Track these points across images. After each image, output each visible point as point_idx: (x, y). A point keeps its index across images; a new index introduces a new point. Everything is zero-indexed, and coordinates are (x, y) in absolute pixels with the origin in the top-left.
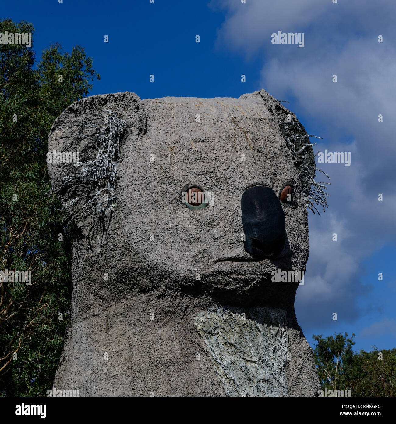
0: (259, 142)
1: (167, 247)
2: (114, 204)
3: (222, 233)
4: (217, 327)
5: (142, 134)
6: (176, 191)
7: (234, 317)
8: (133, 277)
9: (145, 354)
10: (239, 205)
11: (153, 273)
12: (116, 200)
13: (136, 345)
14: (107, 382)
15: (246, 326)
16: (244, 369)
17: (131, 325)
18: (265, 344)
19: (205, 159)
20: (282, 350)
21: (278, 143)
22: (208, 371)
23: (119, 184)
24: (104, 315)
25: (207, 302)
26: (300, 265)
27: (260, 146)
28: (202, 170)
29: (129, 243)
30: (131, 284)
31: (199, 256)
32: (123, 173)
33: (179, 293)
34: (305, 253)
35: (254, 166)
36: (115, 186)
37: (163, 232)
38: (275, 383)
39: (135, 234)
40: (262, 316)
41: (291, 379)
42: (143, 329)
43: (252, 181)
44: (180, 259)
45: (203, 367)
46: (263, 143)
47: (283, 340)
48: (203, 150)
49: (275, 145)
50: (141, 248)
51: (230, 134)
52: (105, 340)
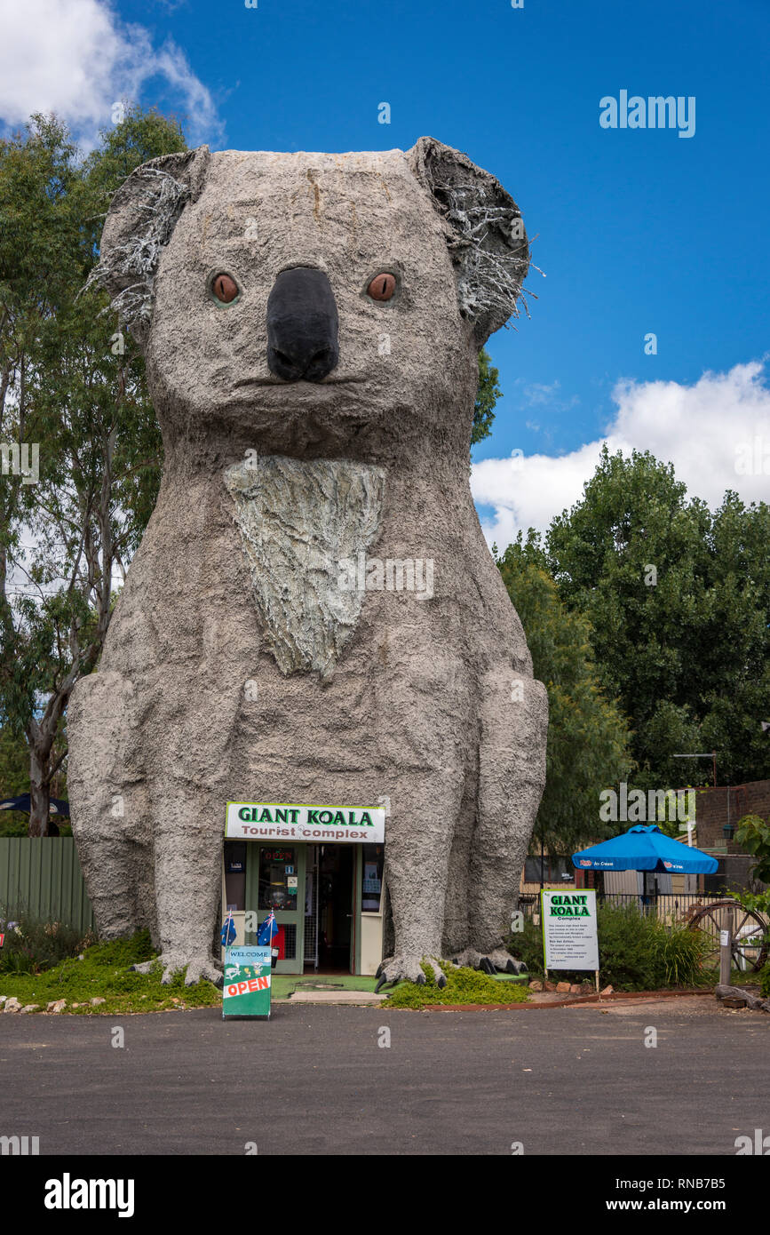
0: (340, 205)
6: (204, 281)
7: (283, 473)
19: (242, 231)
23: (156, 277)
27: (337, 211)
28: (236, 248)
31: (218, 378)
32: (163, 260)
35: (304, 238)
40: (334, 475)
43: (290, 261)
46: (345, 207)
48: (241, 218)
51: (289, 192)
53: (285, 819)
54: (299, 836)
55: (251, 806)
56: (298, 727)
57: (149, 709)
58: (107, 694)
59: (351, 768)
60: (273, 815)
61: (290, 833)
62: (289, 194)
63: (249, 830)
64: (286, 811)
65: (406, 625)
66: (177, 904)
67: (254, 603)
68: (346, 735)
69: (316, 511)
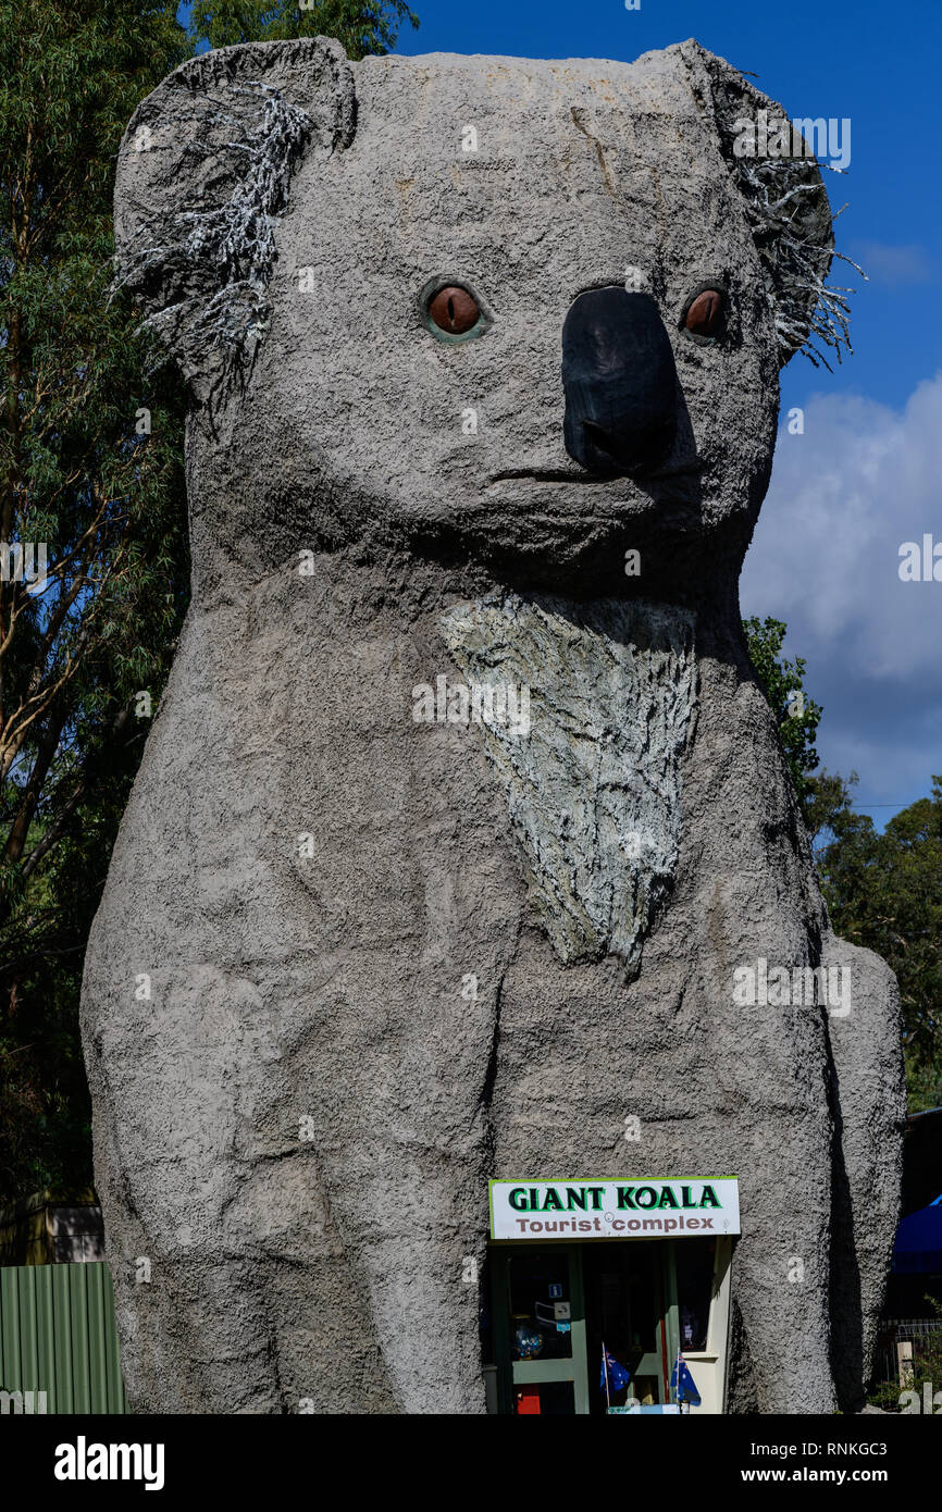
0: (637, 174)
1: (378, 436)
2: (263, 322)
3: (511, 406)
4: (500, 646)
5: (340, 145)
6: (408, 294)
7: (546, 623)
8: (302, 511)
9: (321, 705)
10: (559, 335)
11: (345, 501)
12: (267, 311)
13: (303, 681)
14: (230, 770)
15: (581, 648)
16: (563, 755)
17: (297, 630)
18: (628, 695)
19: (486, 213)
20: (677, 711)
21: (696, 180)
22: (471, 755)
23: (276, 273)
24: (243, 603)
25: (476, 580)
26: (731, 496)
27: (638, 185)
28: (475, 242)
29: (291, 424)
30: (299, 527)
31: (454, 463)
32: (287, 245)
33: (406, 555)
34: (749, 467)
35: (608, 235)
36: (268, 276)
37: (370, 398)
38: (648, 796)
39: (306, 400)
40: (624, 625)
41: (696, 787)
42: (323, 643)
43: (596, 275)
44: (407, 467)
45: (457, 746)
46: (647, 177)
47: (683, 687)
48: (480, 192)
49: (685, 183)
50: (317, 437)
51: (556, 150)
52: (241, 665)
53: (582, 1204)
54: (607, 1231)
55: (527, 1186)
56: (589, 1050)
57: (312, 1028)
58: (203, 1004)
59: (676, 1114)
60: (563, 1198)
61: (593, 1225)
62: (558, 153)
63: (527, 1225)
64: (583, 1190)
65: (745, 873)
66: (434, 1356)
67: (513, 843)
68: (663, 1059)
69: (602, 686)
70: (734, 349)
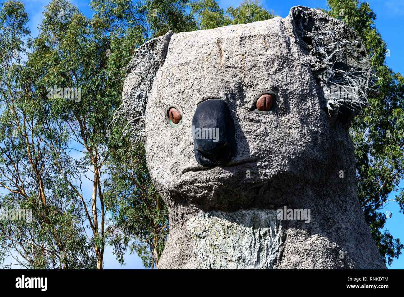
0: (234, 58)
2: (144, 129)
3: (184, 146)
10: (192, 119)
12: (144, 125)
15: (233, 229)
20: (273, 248)
25: (193, 209)
27: (234, 62)
28: (177, 91)
31: (173, 169)
43: (204, 96)
44: (165, 172)
46: (239, 58)
47: (276, 239)
62: (205, 56)
69: (240, 241)
70: (285, 114)
